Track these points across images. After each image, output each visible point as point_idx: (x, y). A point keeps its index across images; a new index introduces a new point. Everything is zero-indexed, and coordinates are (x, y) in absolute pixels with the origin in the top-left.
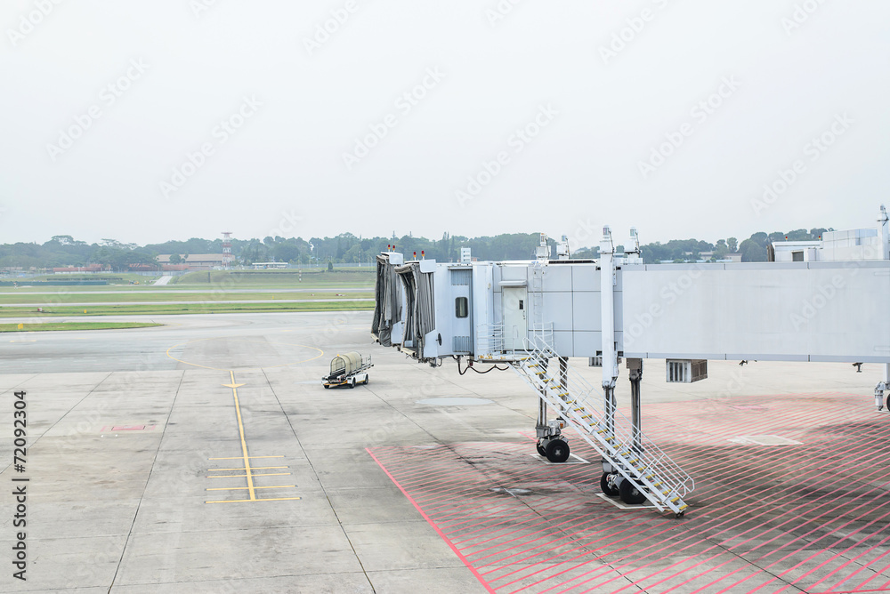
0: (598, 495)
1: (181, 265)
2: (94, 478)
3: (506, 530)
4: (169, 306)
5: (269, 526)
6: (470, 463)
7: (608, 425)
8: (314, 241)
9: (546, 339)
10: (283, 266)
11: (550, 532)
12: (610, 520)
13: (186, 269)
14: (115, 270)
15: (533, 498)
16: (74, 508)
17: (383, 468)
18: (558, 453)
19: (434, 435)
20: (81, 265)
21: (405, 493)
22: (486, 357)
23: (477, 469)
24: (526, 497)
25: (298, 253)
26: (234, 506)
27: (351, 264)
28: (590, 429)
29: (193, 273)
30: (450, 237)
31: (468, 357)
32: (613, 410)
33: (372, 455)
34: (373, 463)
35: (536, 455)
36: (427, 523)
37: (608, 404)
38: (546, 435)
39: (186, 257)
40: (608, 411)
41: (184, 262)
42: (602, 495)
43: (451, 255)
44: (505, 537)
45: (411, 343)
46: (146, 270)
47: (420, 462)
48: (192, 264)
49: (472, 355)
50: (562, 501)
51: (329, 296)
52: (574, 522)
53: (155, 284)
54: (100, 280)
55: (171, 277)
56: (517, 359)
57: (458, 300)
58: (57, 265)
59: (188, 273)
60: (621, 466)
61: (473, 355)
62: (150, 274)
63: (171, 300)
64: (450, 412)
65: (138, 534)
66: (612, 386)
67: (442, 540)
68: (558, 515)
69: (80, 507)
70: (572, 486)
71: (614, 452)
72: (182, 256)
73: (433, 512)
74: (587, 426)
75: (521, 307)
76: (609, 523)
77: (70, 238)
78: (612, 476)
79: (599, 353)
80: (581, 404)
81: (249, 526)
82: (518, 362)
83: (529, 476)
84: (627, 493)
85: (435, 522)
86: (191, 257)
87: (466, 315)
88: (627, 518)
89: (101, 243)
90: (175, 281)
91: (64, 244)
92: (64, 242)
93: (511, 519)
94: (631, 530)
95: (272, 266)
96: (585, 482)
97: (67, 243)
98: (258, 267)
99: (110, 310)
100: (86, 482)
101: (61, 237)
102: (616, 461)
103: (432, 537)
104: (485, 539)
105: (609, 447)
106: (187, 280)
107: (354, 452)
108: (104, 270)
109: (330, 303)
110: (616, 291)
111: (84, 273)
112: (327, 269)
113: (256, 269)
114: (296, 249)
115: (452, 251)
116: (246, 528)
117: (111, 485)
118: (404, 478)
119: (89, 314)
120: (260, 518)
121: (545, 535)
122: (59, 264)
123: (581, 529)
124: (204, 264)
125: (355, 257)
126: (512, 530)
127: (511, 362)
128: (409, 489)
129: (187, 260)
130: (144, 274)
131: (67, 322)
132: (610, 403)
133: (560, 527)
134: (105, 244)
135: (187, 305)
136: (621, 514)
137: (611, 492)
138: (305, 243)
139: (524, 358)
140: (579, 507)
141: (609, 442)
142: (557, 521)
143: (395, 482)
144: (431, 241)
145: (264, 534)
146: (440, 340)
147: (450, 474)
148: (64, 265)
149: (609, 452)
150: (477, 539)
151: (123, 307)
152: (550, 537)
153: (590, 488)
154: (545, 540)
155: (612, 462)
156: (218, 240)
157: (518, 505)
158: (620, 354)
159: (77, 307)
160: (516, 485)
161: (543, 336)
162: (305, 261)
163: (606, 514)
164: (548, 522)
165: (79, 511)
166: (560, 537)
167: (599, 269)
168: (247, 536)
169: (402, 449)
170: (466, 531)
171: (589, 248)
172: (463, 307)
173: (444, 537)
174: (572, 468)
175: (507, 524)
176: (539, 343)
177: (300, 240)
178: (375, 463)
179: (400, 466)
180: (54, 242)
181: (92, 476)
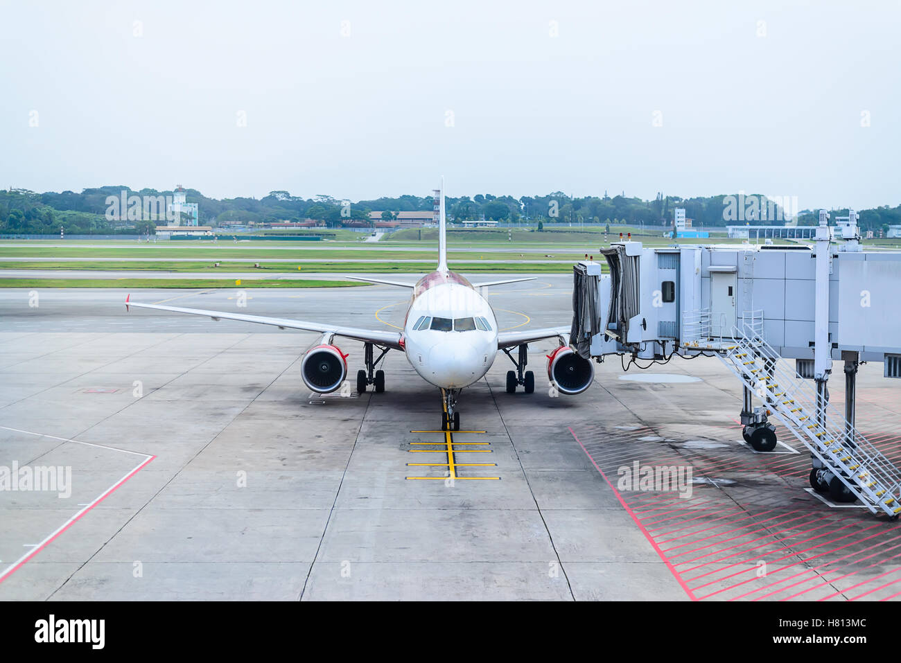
0: (807, 490)
1: (393, 223)
2: (301, 447)
3: (708, 524)
4: (380, 264)
5: (466, 506)
6: (674, 448)
7: (819, 420)
8: (524, 199)
9: (756, 327)
10: (492, 225)
11: (752, 530)
12: (818, 519)
13: (397, 227)
14: (329, 226)
15: (737, 490)
16: (282, 478)
17: (584, 449)
18: (764, 441)
19: (638, 415)
20: (296, 221)
21: (604, 477)
22: (691, 345)
23: (680, 454)
24: (729, 488)
25: (509, 211)
26: (434, 484)
27: (561, 224)
28: (800, 423)
29: (405, 230)
30: (664, 198)
31: (674, 343)
32: (825, 404)
33: (573, 435)
34: (574, 443)
35: (743, 442)
36: (626, 512)
37: (819, 398)
38: (751, 422)
39: (397, 214)
40: (819, 405)
41: (395, 219)
42: (810, 490)
43: (664, 216)
44: (705, 532)
45: (615, 325)
46: (358, 226)
47: (622, 444)
48: (403, 222)
49: (677, 340)
50: (768, 494)
51: (539, 257)
52: (779, 519)
53: (366, 241)
54: (315, 236)
55: (383, 234)
56: (724, 348)
57: (665, 285)
58: (273, 221)
59: (398, 230)
60: (832, 464)
61: (679, 341)
62: (363, 230)
63: (381, 258)
64: (655, 390)
65: (341, 508)
66: (825, 379)
67: (641, 532)
68: (763, 511)
69: (287, 478)
70: (779, 479)
71: (824, 448)
72: (393, 213)
73: (633, 501)
74: (796, 420)
75: (730, 294)
76: (817, 523)
77: (287, 194)
78: (822, 472)
79: (812, 344)
80: (790, 397)
81: (448, 506)
82: (725, 351)
83: (734, 465)
84: (837, 491)
85: (635, 512)
86: (402, 214)
87: (672, 301)
88: (836, 518)
89: (315, 199)
90: (387, 239)
91: (281, 199)
92: (280, 197)
93: (713, 512)
94: (840, 531)
95: (482, 224)
96: (794, 475)
97: (284, 199)
98: (468, 225)
99: (323, 267)
100: (295, 451)
101: (278, 192)
102: (826, 457)
103: (630, 529)
104: (684, 533)
105: (820, 443)
106: (397, 237)
107: (557, 430)
108: (318, 226)
109: (539, 265)
110: (833, 280)
111: (299, 228)
112: (537, 228)
113: (466, 227)
114: (506, 207)
115: (666, 211)
116: (444, 508)
117: (316, 455)
118: (606, 462)
119: (303, 270)
120: (458, 498)
121: (746, 533)
122: (276, 218)
123: (786, 527)
124: (415, 222)
125: (566, 217)
126: (712, 525)
127: (718, 351)
128: (609, 474)
129: (398, 217)
130: (357, 230)
131: (281, 279)
132: (822, 397)
133: (764, 524)
134: (320, 200)
135: (396, 263)
136: (830, 513)
137: (820, 488)
138: (516, 202)
139: (731, 347)
140: (785, 503)
141: (819, 437)
142: (761, 517)
143: (596, 465)
144: (644, 201)
145: (462, 515)
146: (644, 324)
147: (652, 459)
148: (281, 220)
149: (819, 449)
150: (676, 533)
151: (335, 264)
152: (753, 535)
153: (797, 481)
154: (747, 538)
155: (822, 459)
156: (429, 197)
157: (721, 497)
158: (835, 346)
159: (292, 264)
160: (721, 475)
161: (753, 324)
162: (515, 220)
163: (814, 513)
164: (752, 518)
165: (286, 481)
166: (763, 535)
167: (815, 256)
168: (446, 516)
169: (603, 428)
170: (666, 522)
171: (811, 210)
172: (670, 292)
173: (642, 529)
174: (781, 458)
175: (709, 518)
176: (749, 333)
177: (510, 198)
178: (577, 444)
179: (601, 448)
180: (272, 197)
181: (300, 444)
